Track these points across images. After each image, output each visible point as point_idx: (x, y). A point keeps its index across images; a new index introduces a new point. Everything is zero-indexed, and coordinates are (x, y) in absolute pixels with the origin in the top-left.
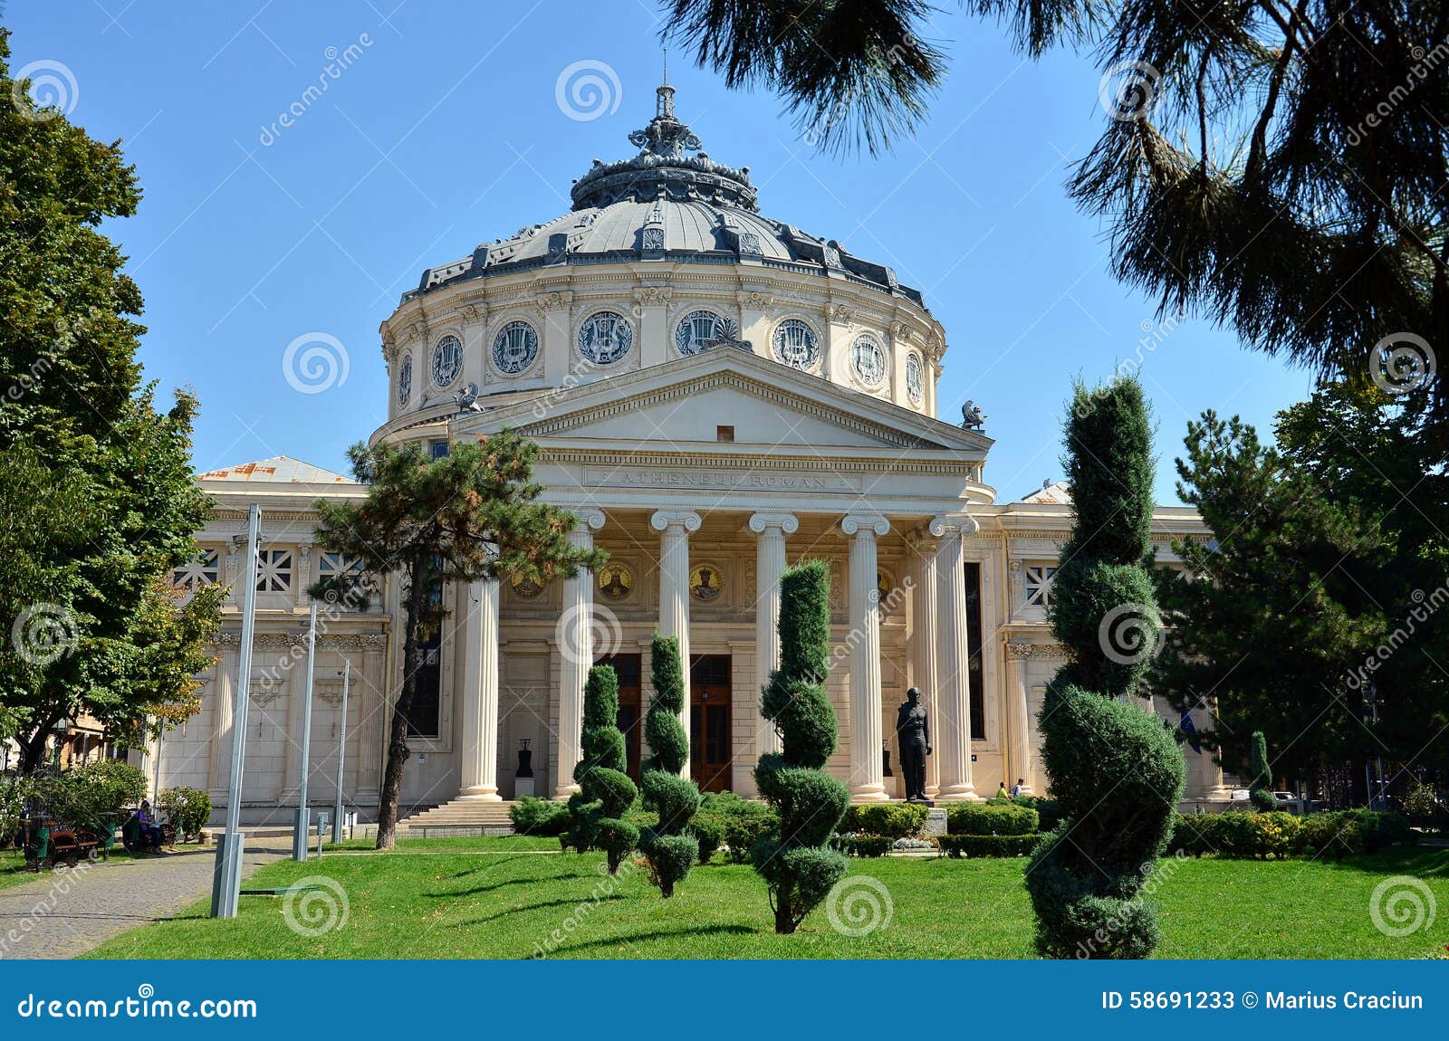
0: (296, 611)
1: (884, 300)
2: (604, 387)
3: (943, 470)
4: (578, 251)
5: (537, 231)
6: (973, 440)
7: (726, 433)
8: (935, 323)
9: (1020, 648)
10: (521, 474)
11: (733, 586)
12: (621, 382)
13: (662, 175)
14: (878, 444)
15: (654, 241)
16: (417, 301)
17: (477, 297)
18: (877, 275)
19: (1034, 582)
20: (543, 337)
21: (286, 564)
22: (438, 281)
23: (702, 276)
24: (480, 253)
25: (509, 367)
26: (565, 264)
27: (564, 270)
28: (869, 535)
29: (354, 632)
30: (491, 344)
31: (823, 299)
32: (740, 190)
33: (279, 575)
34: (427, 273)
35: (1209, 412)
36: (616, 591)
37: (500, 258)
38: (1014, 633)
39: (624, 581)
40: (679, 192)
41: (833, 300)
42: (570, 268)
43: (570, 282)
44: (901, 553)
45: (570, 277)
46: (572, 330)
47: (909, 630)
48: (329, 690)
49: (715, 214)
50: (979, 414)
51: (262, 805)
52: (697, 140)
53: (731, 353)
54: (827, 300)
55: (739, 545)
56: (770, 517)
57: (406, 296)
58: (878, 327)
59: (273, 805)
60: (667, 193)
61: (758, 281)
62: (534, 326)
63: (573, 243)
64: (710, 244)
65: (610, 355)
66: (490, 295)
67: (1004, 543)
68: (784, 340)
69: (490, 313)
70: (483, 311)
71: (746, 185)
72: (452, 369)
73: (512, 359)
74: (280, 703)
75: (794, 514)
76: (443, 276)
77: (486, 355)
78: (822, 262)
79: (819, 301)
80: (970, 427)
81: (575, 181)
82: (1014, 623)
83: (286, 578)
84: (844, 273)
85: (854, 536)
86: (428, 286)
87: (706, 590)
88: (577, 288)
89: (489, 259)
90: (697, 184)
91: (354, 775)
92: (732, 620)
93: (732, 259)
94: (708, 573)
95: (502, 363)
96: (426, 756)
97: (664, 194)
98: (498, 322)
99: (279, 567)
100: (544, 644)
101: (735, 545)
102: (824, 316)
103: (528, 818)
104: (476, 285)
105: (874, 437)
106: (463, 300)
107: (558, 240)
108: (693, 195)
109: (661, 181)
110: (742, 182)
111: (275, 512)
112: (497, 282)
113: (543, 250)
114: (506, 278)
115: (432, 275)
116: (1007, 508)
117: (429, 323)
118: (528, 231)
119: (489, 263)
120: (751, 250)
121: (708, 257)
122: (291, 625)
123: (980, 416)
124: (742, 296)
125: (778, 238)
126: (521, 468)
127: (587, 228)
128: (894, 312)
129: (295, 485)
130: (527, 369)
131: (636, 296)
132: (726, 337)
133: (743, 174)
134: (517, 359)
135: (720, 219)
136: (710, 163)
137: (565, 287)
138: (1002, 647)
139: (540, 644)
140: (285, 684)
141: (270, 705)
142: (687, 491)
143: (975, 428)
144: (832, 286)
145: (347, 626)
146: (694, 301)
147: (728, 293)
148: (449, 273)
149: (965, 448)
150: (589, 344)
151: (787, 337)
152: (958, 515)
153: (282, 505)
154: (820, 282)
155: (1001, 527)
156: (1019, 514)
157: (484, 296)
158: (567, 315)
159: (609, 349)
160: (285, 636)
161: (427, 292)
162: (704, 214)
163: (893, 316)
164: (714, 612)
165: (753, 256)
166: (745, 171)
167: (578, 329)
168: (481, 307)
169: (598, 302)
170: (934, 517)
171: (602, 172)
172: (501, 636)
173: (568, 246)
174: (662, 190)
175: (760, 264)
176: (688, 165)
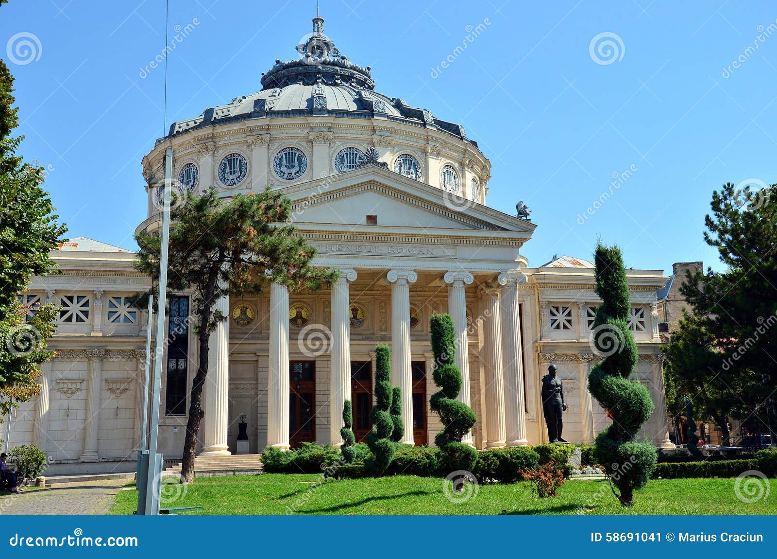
0: (93, 334)
1: (459, 144)
2: (295, 190)
3: (505, 244)
4: (272, 109)
5: (244, 100)
6: (524, 225)
7: (372, 219)
8: (487, 160)
9: (548, 356)
10: (282, 217)
11: (373, 318)
12: (307, 186)
13: (319, 69)
14: (466, 228)
15: (320, 104)
16: (168, 142)
17: (208, 138)
18: (453, 129)
19: (554, 315)
20: (251, 164)
21: (86, 304)
22: (181, 130)
23: (351, 126)
24: (209, 112)
25: (229, 182)
26: (265, 117)
27: (263, 121)
28: (461, 284)
29: (132, 348)
30: (217, 168)
31: (424, 142)
32: (366, 80)
33: (81, 311)
34: (173, 126)
35: (729, 184)
36: (299, 321)
37: (221, 114)
38: (544, 346)
39: (304, 315)
40: (331, 79)
41: (430, 142)
42: (268, 119)
43: (268, 128)
44: (475, 297)
45: (268, 125)
46: (269, 159)
47: (481, 344)
48: (114, 385)
49: (355, 91)
50: (527, 210)
51: (69, 462)
52: (337, 51)
53: (375, 170)
54: (426, 142)
55: (375, 292)
56: (399, 273)
57: (159, 141)
58: (456, 161)
59: (76, 461)
60: (322, 80)
61: (385, 129)
62: (245, 157)
63: (269, 105)
64: (353, 107)
65: (293, 174)
66: (216, 137)
67: (536, 292)
68: (401, 166)
69: (216, 148)
70: (212, 147)
71: (369, 77)
72: (191, 184)
73: (231, 177)
74: (82, 395)
75: (415, 271)
76: (184, 127)
77: (214, 175)
78: (423, 120)
79: (422, 143)
80: (521, 217)
81: (263, 74)
82: (544, 340)
83: (86, 313)
84: (436, 127)
85: (451, 285)
86: (175, 133)
87: (356, 321)
88: (273, 132)
89: (215, 115)
90: (340, 75)
91: (131, 440)
92: (372, 339)
93: (369, 116)
94: (357, 310)
95: (224, 180)
96: (178, 427)
97: (320, 80)
98: (222, 154)
99: (82, 306)
100: (253, 355)
101: (373, 292)
102: (425, 152)
103: (275, 461)
104: (208, 131)
105: (463, 223)
106: (199, 140)
107: (259, 103)
108: (338, 82)
109: (319, 73)
110: (367, 75)
111: (79, 270)
112: (220, 129)
113: (250, 109)
114: (228, 126)
115: (177, 126)
116: (538, 270)
117: (176, 155)
118: (238, 99)
119: (215, 118)
120: (380, 111)
121: (354, 114)
122: (89, 344)
123: (528, 211)
124: (376, 139)
125: (393, 106)
126: (283, 212)
127: (277, 97)
128: (465, 152)
129: (91, 253)
130: (240, 183)
131: (311, 137)
132: (372, 159)
133: (367, 71)
134: (234, 177)
135: (359, 93)
136: (348, 63)
137: (265, 132)
138: (537, 355)
139: (250, 355)
140: (85, 382)
141: (75, 396)
142: (348, 256)
143: (524, 218)
144: (429, 134)
145: (127, 344)
146: (346, 141)
147: (366, 137)
148: (188, 125)
149: (520, 230)
150: (280, 167)
151: (402, 164)
152: (515, 272)
153: (83, 266)
154: (422, 131)
155: (535, 281)
156: (546, 273)
157: (212, 138)
158: (266, 149)
159: (293, 171)
160: (85, 350)
161: (174, 136)
162: (348, 91)
163: (464, 155)
164: (360, 334)
165: (382, 114)
166: (369, 69)
167: (273, 158)
168: (208, 145)
169: (286, 141)
170: (500, 273)
171: (281, 68)
172: (230, 350)
173: (266, 107)
174: (319, 78)
175: (386, 119)
176: (334, 64)
